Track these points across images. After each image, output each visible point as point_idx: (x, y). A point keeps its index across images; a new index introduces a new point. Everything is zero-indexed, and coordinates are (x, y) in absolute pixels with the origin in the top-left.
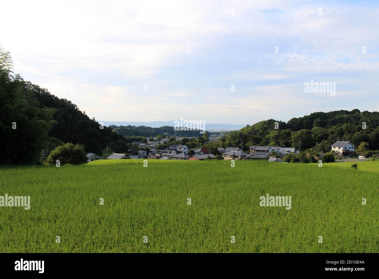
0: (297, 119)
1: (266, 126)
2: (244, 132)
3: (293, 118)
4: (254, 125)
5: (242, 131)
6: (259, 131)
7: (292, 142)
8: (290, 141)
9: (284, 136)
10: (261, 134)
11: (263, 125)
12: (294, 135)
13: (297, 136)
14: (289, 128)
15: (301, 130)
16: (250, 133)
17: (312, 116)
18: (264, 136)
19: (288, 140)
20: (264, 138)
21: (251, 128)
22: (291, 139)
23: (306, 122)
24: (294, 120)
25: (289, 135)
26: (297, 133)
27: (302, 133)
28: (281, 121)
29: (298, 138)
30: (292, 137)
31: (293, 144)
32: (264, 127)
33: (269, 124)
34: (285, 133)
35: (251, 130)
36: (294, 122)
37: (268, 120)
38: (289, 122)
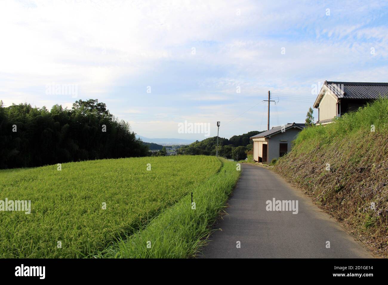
0: (237, 136)
1: (212, 142)
2: (194, 146)
3: (234, 136)
4: (202, 141)
5: (192, 146)
6: (206, 146)
7: (232, 155)
8: (230, 155)
9: (227, 151)
10: (209, 149)
11: (210, 141)
12: (234, 150)
13: (236, 151)
14: (231, 144)
15: (239, 147)
16: (199, 147)
17: (249, 135)
18: (212, 150)
19: (230, 153)
20: (211, 152)
21: (200, 143)
22: (231, 153)
23: (244, 139)
24: (235, 138)
25: (230, 150)
26: (235, 148)
27: (240, 148)
28: (224, 138)
29: (236, 153)
30: (232, 151)
31: (232, 157)
32: (211, 143)
33: (215, 140)
34: (227, 148)
35: (200, 145)
36: (234, 139)
37: (214, 137)
38: (231, 139)
